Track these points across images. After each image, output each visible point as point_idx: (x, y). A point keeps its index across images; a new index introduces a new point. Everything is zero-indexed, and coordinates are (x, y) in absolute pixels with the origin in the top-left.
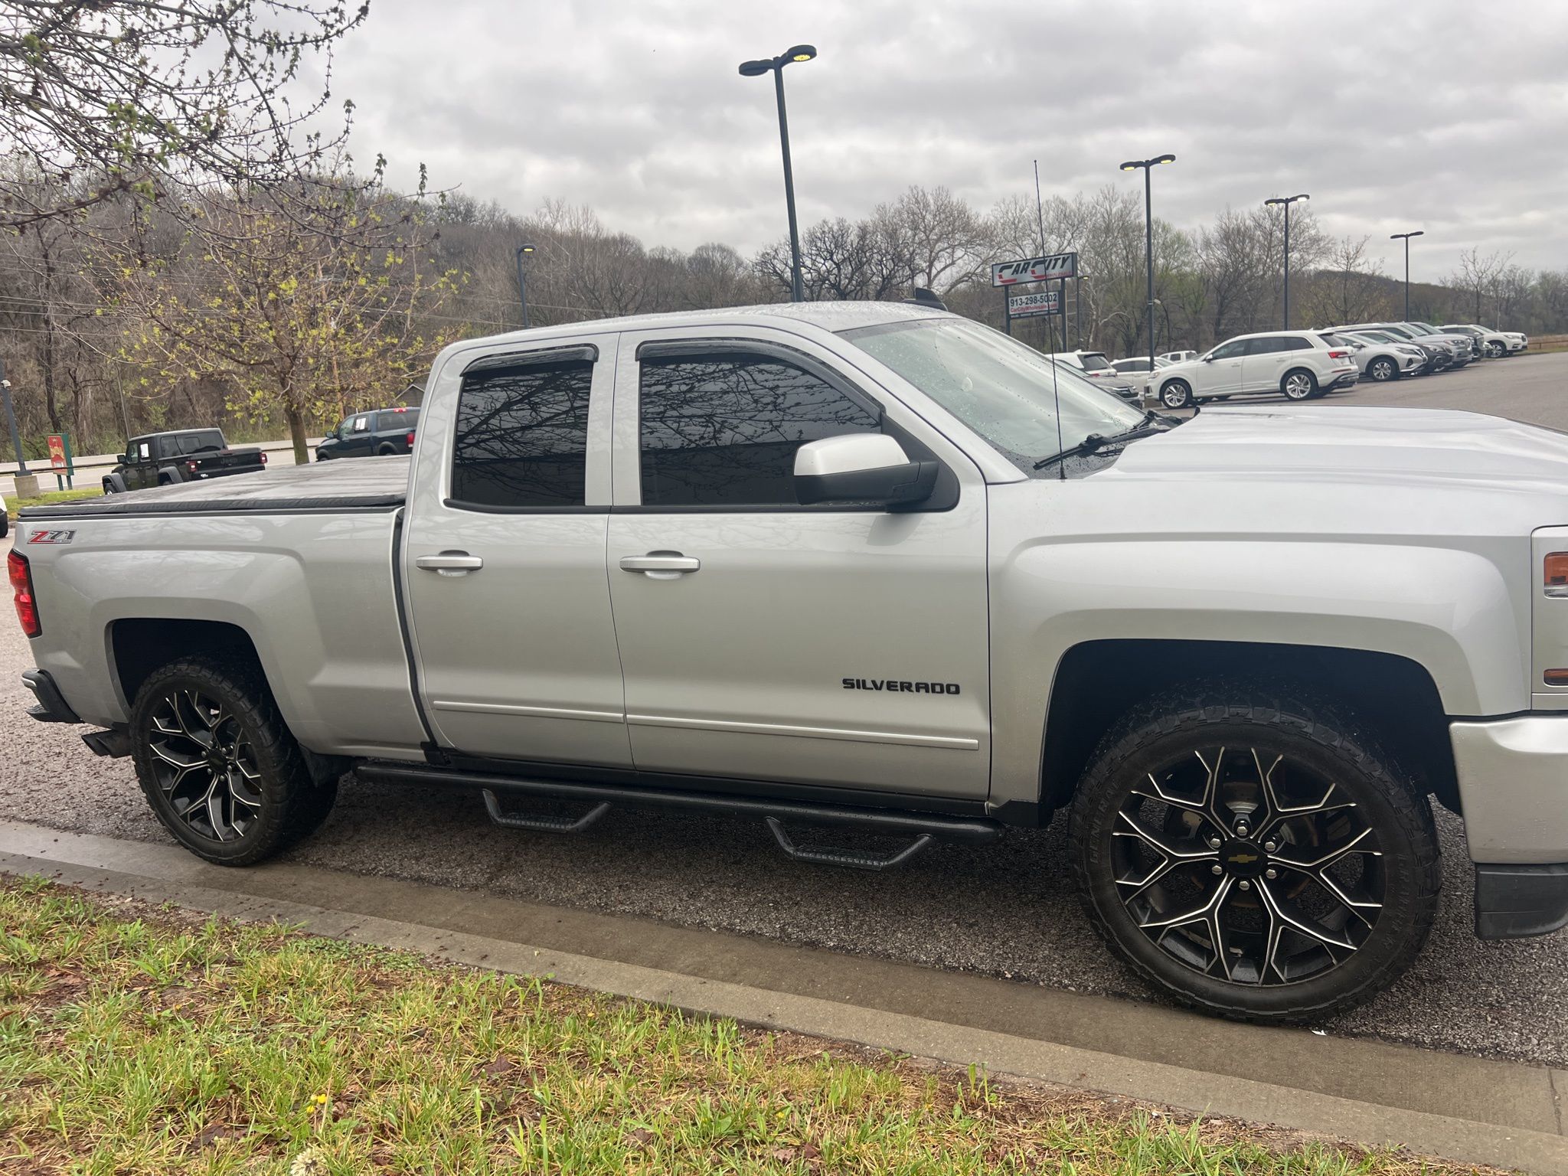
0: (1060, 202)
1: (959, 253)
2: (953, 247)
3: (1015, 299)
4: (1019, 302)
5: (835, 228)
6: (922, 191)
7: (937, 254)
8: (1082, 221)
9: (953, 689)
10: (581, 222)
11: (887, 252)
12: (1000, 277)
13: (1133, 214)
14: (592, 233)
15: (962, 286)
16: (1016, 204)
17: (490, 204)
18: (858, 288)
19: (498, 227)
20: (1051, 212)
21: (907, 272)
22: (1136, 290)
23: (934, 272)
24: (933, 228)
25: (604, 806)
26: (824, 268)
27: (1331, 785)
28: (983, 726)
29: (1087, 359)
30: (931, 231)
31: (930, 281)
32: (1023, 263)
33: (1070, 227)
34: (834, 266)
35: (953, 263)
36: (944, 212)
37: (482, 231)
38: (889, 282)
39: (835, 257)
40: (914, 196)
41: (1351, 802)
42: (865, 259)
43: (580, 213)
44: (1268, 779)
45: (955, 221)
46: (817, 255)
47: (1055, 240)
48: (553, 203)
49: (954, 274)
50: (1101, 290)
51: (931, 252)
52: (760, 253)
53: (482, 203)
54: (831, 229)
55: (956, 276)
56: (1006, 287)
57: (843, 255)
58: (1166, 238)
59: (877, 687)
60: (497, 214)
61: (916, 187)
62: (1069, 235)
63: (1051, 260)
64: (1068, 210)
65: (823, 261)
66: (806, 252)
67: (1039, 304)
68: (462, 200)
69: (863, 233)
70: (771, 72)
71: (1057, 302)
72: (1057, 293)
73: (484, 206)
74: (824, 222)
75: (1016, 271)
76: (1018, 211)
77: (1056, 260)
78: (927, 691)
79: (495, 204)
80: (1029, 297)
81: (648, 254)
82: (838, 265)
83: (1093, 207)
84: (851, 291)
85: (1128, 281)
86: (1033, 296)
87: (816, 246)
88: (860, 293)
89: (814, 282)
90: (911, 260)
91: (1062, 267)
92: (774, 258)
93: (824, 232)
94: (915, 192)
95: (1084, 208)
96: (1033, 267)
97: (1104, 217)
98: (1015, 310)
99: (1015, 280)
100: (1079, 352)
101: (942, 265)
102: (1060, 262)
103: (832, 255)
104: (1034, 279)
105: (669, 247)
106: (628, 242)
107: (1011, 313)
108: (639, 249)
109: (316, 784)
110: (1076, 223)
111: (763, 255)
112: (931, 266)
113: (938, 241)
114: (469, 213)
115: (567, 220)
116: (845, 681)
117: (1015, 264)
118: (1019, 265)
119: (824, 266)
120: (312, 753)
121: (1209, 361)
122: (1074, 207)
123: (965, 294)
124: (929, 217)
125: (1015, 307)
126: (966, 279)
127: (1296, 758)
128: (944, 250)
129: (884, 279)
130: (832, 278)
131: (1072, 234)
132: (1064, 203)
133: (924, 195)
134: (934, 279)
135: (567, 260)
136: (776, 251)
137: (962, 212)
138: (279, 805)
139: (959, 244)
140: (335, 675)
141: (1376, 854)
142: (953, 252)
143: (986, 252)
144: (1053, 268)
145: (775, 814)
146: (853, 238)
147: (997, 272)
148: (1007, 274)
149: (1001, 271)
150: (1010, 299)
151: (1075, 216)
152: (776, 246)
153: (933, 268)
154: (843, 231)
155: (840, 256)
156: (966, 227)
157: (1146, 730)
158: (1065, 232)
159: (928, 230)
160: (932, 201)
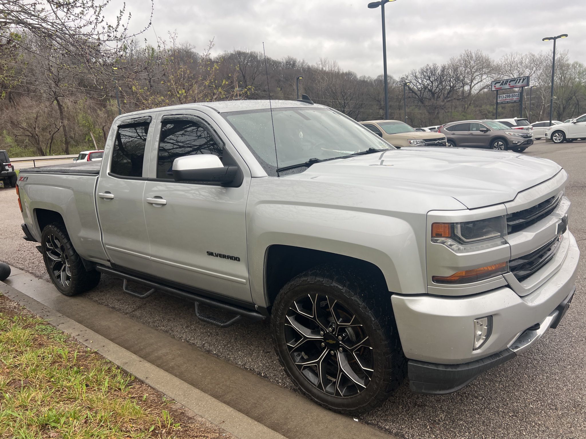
0: (532, 55)
1: (484, 77)
2: (482, 75)
3: (500, 96)
4: (502, 97)
5: (432, 67)
6: (470, 52)
7: (475, 77)
8: (541, 63)
9: (238, 259)
10: (332, 67)
11: (453, 77)
12: (495, 87)
13: (565, 59)
14: (337, 70)
15: (486, 90)
16: (512, 56)
17: (302, 61)
18: (440, 91)
19: (304, 70)
20: (527, 59)
21: (461, 84)
22: (564, 93)
23: (473, 84)
24: (474, 67)
25: (153, 290)
26: (426, 83)
27: (353, 315)
28: (246, 275)
29: (519, 122)
30: (473, 68)
31: (471, 88)
32: (505, 81)
33: (535, 65)
34: (430, 82)
35: (481, 81)
36: (479, 60)
37: (298, 71)
38: (453, 89)
39: (431, 79)
40: (466, 54)
41: (361, 324)
42: (443, 80)
43: (332, 63)
44: (332, 310)
45: (483, 64)
46: (424, 78)
47: (528, 71)
48: (323, 60)
49: (481, 85)
50: (548, 92)
51: (472, 77)
52: (401, 78)
53: (299, 61)
54: (430, 68)
55: (482, 86)
56: (497, 91)
57: (434, 78)
58: (580, 70)
59: (217, 255)
60: (304, 64)
61: (468, 50)
62: (535, 69)
63: (518, 80)
64: (535, 59)
65: (426, 81)
66: (419, 77)
67: (511, 98)
68: (292, 59)
69: (444, 69)
70: (380, 6)
71: (519, 97)
72: (519, 94)
73: (300, 61)
74: (428, 65)
75: (502, 84)
76: (512, 59)
77: (520, 80)
78: (231, 259)
79: (303, 61)
80: (507, 95)
81: (359, 78)
82: (432, 82)
83: (547, 57)
84: (437, 92)
85: (561, 89)
86: (508, 95)
87: (424, 75)
88: (440, 93)
89: (422, 89)
90: (463, 80)
91: (522, 82)
92: (406, 79)
93: (427, 69)
94: (467, 52)
95: (542, 57)
96: (510, 82)
97: (551, 61)
98: (500, 100)
99: (501, 88)
100: (516, 118)
101: (476, 82)
102: (522, 80)
103: (430, 78)
104: (510, 88)
105: (367, 76)
106: (351, 74)
107: (498, 102)
108: (355, 77)
109: (87, 270)
110: (538, 64)
111: (402, 78)
112: (472, 82)
113: (475, 72)
114: (294, 64)
115: (327, 66)
116: (208, 252)
117: (502, 81)
118: (503, 82)
119: (427, 83)
120: (84, 260)
121: (575, 123)
122: (538, 57)
123: (486, 94)
124: (472, 62)
125: (500, 99)
126: (487, 87)
127: (341, 302)
128: (477, 76)
129: (451, 87)
130: (429, 87)
131: (536, 68)
132: (533, 55)
133: (471, 53)
134: (472, 87)
135: (326, 81)
136: (407, 77)
137: (487, 60)
138: (75, 277)
139: (485, 73)
140: (84, 233)
141: (371, 348)
142: (482, 76)
143: (496, 76)
144: (519, 83)
145: (198, 300)
146: (439, 71)
147: (493, 85)
148: (498, 86)
149: (495, 84)
150: (498, 96)
151: (538, 61)
152: (407, 74)
153: (473, 83)
154: (435, 69)
155: (433, 79)
156: (488, 66)
157: (291, 283)
158: (533, 68)
159: (472, 67)
160: (474, 56)
